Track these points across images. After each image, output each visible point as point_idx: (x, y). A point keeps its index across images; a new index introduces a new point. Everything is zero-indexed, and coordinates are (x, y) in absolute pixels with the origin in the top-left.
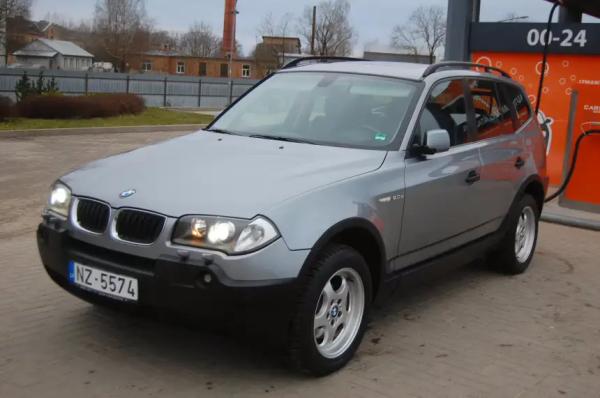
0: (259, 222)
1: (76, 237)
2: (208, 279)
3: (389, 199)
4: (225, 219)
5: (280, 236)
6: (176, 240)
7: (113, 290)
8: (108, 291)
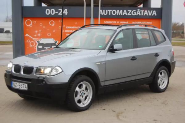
0: (57, 68)
1: (13, 75)
2: (44, 83)
3: (100, 63)
4: (49, 67)
5: (63, 71)
6: (37, 73)
7: (22, 88)
8: (20, 88)
